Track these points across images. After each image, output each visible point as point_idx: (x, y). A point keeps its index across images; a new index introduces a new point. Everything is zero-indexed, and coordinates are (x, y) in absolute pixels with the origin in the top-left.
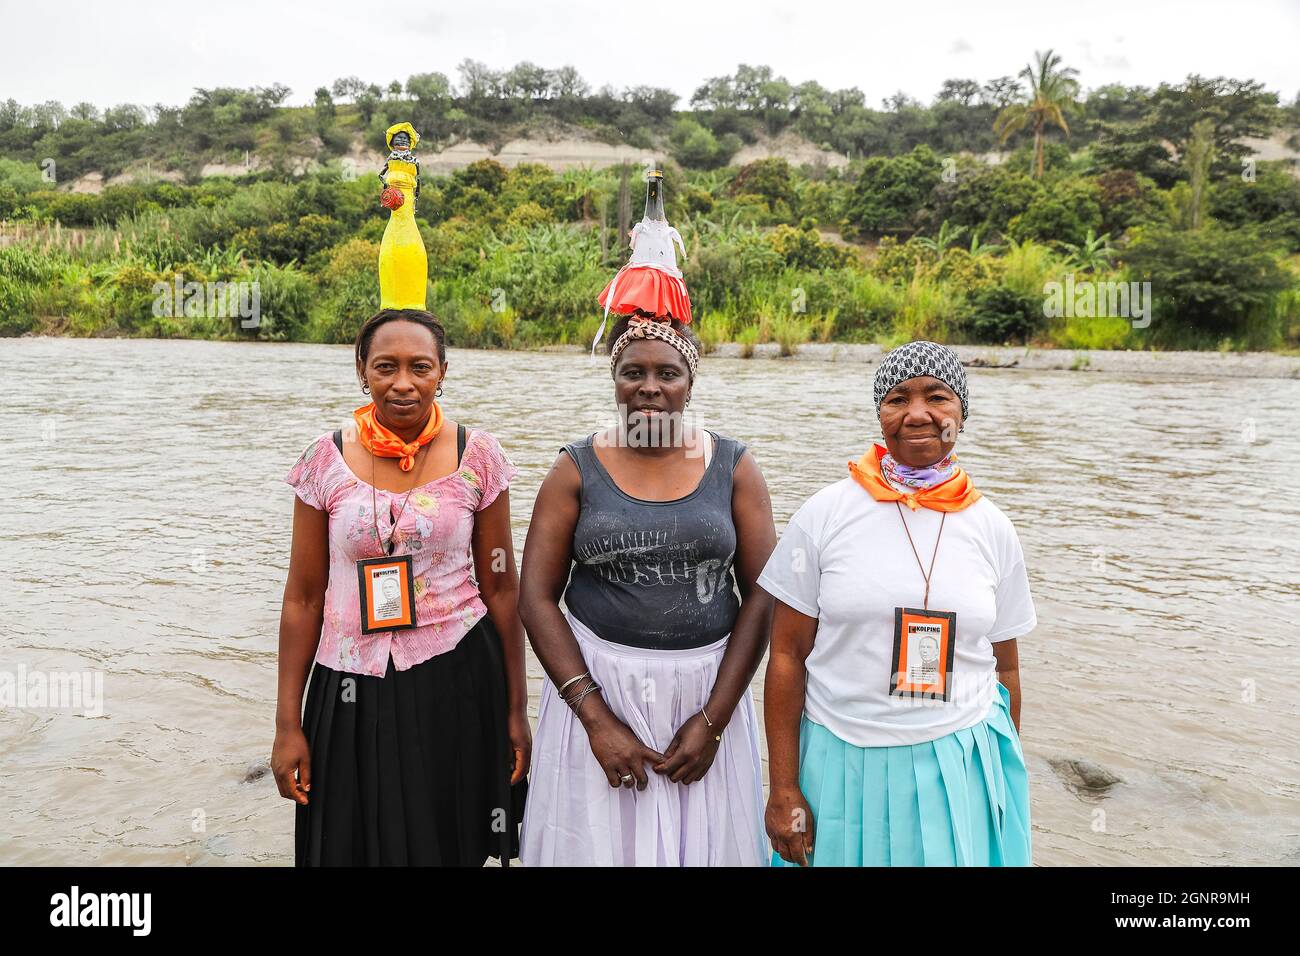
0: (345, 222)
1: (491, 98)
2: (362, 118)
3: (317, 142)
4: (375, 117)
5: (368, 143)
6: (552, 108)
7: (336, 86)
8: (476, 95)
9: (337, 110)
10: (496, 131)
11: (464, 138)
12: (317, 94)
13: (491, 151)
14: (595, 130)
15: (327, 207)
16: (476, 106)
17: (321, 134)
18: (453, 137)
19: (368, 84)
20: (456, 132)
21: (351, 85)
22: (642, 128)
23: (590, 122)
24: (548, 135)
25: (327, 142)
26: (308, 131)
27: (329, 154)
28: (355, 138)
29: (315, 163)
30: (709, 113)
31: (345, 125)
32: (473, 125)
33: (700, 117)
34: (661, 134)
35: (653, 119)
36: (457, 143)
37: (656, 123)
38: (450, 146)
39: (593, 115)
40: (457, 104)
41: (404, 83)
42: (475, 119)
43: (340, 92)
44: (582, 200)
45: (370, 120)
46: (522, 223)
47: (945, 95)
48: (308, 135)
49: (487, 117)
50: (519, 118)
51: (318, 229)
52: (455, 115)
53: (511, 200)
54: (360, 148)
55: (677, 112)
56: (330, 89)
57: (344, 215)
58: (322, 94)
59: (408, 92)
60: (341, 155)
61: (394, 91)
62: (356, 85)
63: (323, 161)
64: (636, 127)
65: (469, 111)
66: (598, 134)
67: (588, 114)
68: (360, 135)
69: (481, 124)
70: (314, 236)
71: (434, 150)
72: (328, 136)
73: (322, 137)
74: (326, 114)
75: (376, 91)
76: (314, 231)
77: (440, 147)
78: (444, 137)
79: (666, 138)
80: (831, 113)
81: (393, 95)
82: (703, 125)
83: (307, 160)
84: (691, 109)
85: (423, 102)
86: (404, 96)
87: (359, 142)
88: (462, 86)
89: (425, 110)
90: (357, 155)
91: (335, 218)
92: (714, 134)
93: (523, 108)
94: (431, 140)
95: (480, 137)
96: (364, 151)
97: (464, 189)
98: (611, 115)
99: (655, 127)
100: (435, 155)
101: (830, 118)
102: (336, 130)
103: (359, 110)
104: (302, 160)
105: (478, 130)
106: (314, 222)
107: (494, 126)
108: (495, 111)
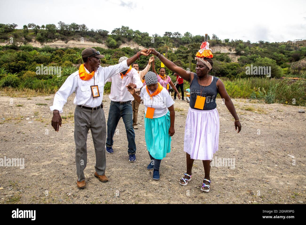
0: (28, 62)
1: (66, 30)
2: (35, 33)
3: (24, 38)
4: (38, 33)
5: (36, 39)
6: (79, 33)
7: (29, 25)
8: (62, 30)
9: (29, 31)
10: (67, 38)
11: (59, 39)
12: (24, 26)
13: (65, 42)
14: (89, 39)
15: (24, 58)
16: (62, 32)
17: (25, 37)
18: (56, 39)
19: (37, 25)
20: (57, 38)
21: (32, 25)
22: (100, 39)
23: (88, 37)
24: (78, 39)
25: (26, 39)
26: (21, 36)
27: (26, 42)
28: (33, 38)
29: (23, 43)
30: (115, 36)
31: (31, 35)
32: (61, 36)
33: (113, 36)
34: (104, 40)
35: (102, 37)
36: (57, 40)
37: (103, 37)
38: (56, 41)
39: (89, 35)
40: (57, 31)
41: (45, 26)
42: (62, 35)
43: (30, 27)
44: (79, 60)
45: (37, 34)
46: (66, 65)
47: (165, 35)
48: (21, 37)
49: (65, 35)
50: (72, 35)
51: (22, 64)
52: (57, 34)
53: (65, 59)
54: (34, 40)
55: (108, 35)
56: (27, 25)
57: (28, 60)
58: (25, 27)
59: (46, 28)
60: (29, 42)
61: (43, 27)
62: (34, 25)
63: (25, 43)
64: (98, 38)
65: (60, 33)
66: (90, 40)
67: (88, 35)
68: (34, 37)
69: (63, 36)
70: (21, 65)
71: (52, 42)
72: (26, 37)
73: (25, 38)
74: (26, 32)
75: (38, 27)
76: (21, 64)
77: (53, 41)
78: (54, 39)
79: (105, 41)
80: (141, 37)
81: (43, 28)
82: (114, 38)
83: (21, 43)
84: (111, 34)
85: (49, 31)
86: (45, 29)
87: (34, 39)
88: (59, 27)
89: (50, 33)
90: (34, 42)
91: (26, 61)
92: (116, 41)
93: (73, 33)
94: (51, 39)
95: (63, 39)
96: (35, 41)
97: (55, 56)
98: (93, 35)
99: (103, 38)
100: (52, 43)
101: (141, 38)
102: (28, 36)
103: (34, 31)
104: (20, 43)
105: (62, 38)
106: (21, 62)
107: (66, 37)
108: (67, 33)
